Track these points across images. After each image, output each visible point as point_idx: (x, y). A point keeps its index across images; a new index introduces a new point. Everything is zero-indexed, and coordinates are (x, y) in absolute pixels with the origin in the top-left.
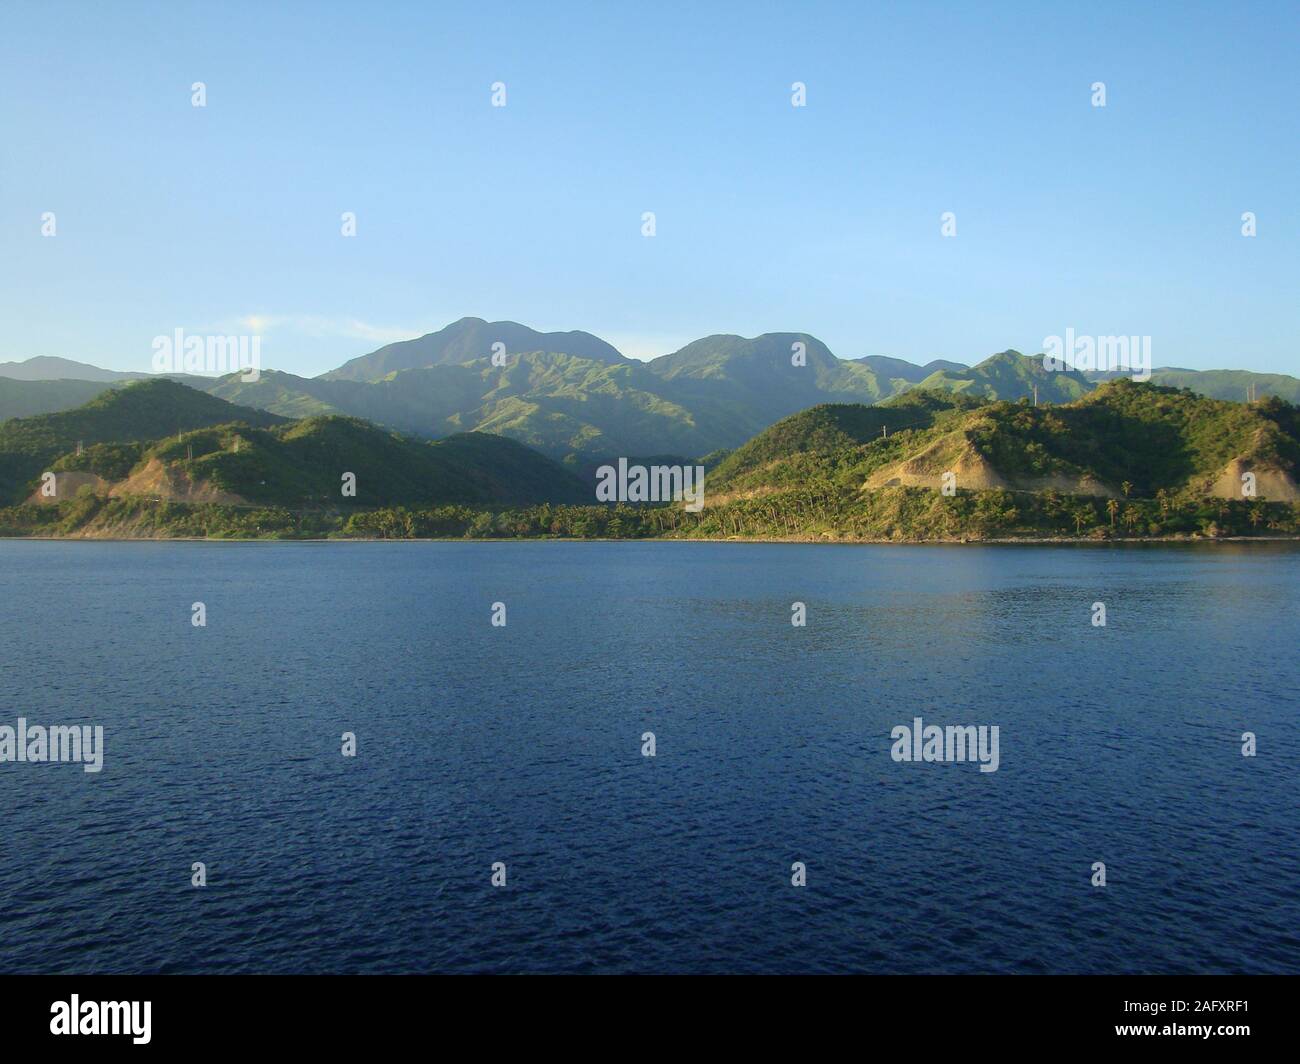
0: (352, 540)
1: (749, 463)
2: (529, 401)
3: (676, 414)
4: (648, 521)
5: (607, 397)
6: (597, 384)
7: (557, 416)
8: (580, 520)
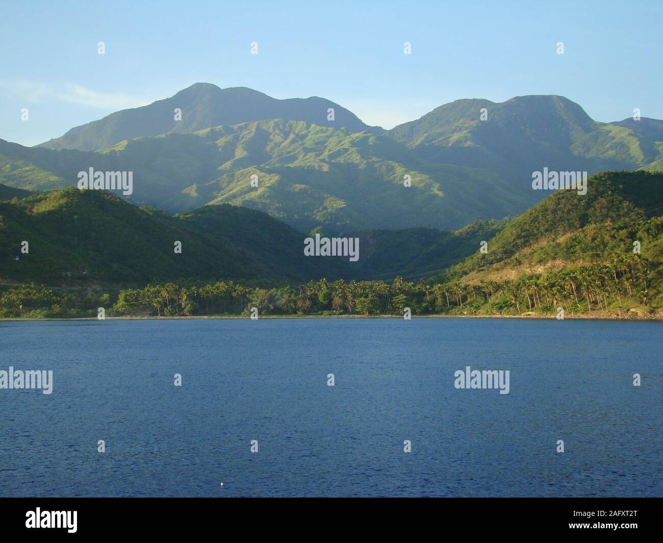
0: (124, 318)
1: (526, 237)
2: (269, 171)
3: (422, 184)
4: (432, 296)
5: (350, 168)
6: (339, 153)
7: (298, 187)
8: (361, 296)
